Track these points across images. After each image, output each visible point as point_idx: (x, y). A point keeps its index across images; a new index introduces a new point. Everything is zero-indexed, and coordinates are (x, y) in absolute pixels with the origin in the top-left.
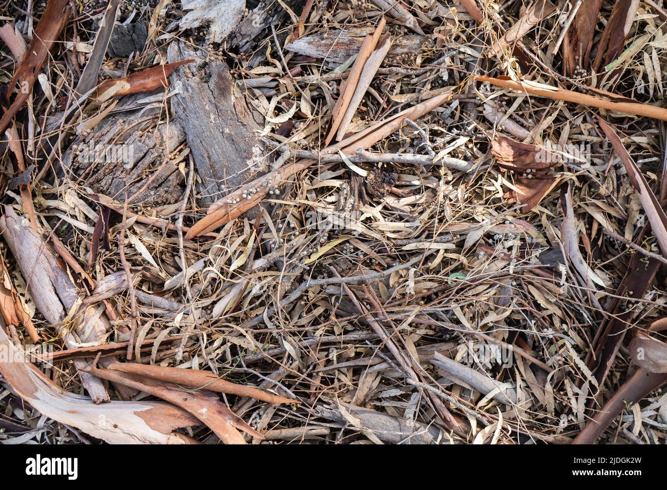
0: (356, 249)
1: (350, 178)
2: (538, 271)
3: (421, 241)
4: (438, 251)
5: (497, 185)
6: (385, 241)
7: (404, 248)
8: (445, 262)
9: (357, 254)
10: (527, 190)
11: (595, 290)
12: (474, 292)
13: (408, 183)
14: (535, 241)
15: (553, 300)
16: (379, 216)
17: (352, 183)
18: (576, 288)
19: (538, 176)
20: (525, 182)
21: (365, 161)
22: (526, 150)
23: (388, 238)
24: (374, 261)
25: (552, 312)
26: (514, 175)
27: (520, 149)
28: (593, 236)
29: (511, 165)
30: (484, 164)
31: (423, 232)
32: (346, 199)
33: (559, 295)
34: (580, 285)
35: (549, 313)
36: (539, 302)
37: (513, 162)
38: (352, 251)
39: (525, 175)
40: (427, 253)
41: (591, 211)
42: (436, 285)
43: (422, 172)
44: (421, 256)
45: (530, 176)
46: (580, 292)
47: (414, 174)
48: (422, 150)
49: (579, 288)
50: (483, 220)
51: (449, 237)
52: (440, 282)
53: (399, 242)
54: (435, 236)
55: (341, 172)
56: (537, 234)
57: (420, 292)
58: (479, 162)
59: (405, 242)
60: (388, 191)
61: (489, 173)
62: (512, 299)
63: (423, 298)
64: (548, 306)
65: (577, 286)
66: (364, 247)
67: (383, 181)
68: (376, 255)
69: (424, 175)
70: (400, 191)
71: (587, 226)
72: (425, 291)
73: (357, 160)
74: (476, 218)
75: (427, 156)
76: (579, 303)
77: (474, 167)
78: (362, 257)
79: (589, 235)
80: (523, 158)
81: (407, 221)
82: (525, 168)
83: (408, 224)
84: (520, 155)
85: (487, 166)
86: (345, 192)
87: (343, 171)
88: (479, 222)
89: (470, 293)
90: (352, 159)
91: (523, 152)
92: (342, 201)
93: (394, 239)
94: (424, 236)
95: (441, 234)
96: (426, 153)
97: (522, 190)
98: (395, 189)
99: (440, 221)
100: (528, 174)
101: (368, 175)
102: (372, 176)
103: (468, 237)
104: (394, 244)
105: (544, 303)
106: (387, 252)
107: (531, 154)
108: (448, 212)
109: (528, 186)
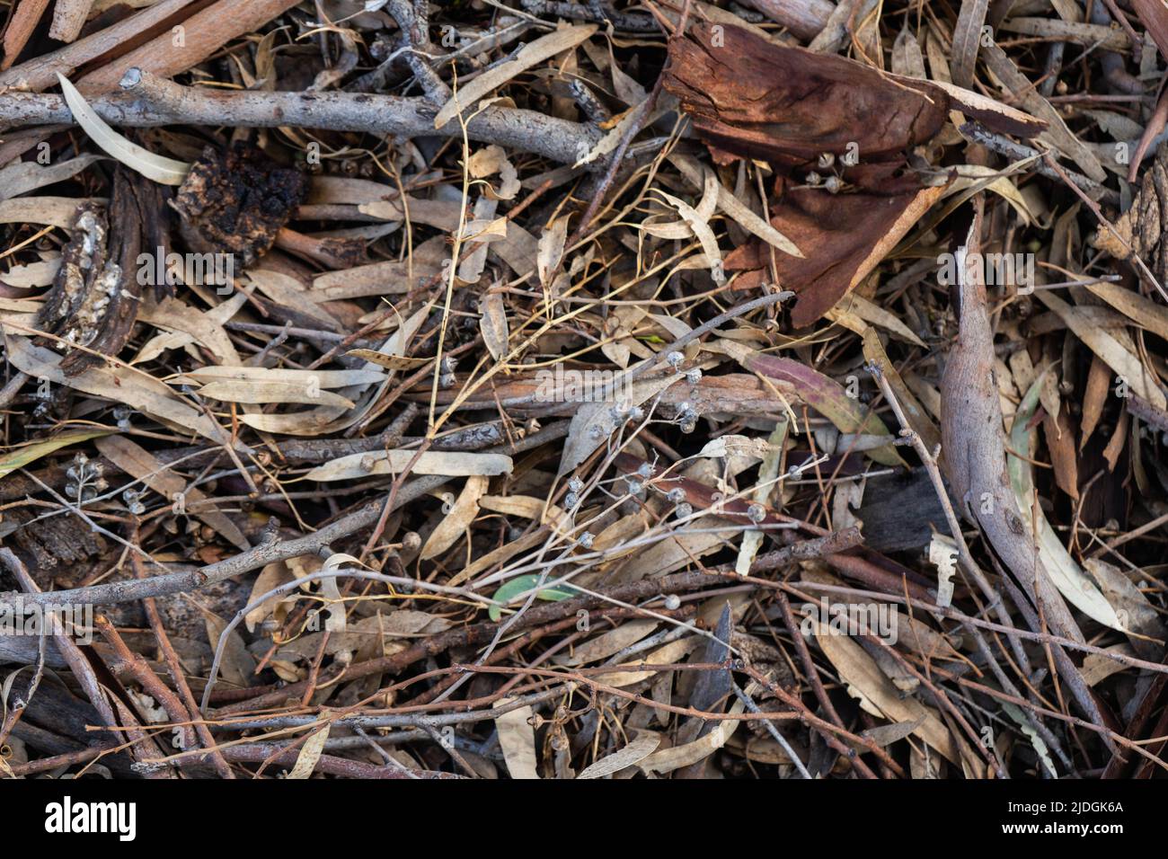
0: (119, 477)
1: (106, 192)
2: (854, 566)
3: (381, 447)
4: (456, 485)
5: (697, 220)
6: (233, 446)
7: (315, 475)
8: (487, 531)
9: (119, 497)
10: (819, 238)
11: (1077, 642)
12: (594, 651)
13: (345, 212)
14: (847, 445)
15: (908, 685)
16: (221, 346)
17: (118, 210)
18: (1004, 637)
19: (867, 182)
20: (815, 205)
21: (164, 119)
22: (816, 78)
23: (250, 435)
24: (193, 527)
25: (905, 735)
26: (769, 181)
27: (793, 73)
28: (1088, 428)
29: (757, 136)
30: (644, 134)
31: (399, 407)
32: (86, 275)
33: (934, 662)
34: (1019, 621)
35: (894, 735)
36: (854, 692)
37: (765, 126)
38: (102, 484)
39: (814, 178)
40: (401, 495)
41: (1079, 323)
42: (440, 623)
43: (410, 169)
44: (377, 505)
45: (833, 183)
46: (1020, 650)
47: (379, 178)
48: (401, 82)
49: (1016, 634)
50: (634, 359)
51: (490, 429)
52: (458, 612)
53: (299, 451)
54: (433, 426)
55: (75, 166)
56: (856, 417)
57: (376, 653)
58: (624, 126)
59: (320, 448)
60: (260, 242)
61: (666, 166)
62: (742, 679)
63: (387, 677)
64: (895, 711)
65: (1008, 627)
66: (152, 471)
67: (243, 204)
68: (202, 500)
69: (419, 180)
70: (312, 246)
71: (1067, 385)
72: (398, 648)
73: (133, 116)
74: (608, 352)
75: (414, 102)
76: (1019, 699)
77: (605, 146)
78: (137, 508)
79: (1074, 420)
80: (805, 108)
81: (335, 365)
82: (811, 148)
83: (336, 378)
84: (796, 98)
85: (657, 142)
86: (87, 246)
87: (80, 162)
88: (619, 368)
89: (579, 657)
90: (113, 113)
91: (806, 87)
92: (73, 284)
93: (279, 437)
94: (398, 426)
95: (460, 417)
96: (417, 91)
97: (795, 239)
98: (292, 238)
99: (467, 364)
100: (825, 174)
101: (185, 178)
102: (197, 182)
103: (573, 427)
104: (275, 458)
105: (877, 697)
106: (247, 491)
107: (837, 92)
108: (493, 327)
109: (825, 223)
